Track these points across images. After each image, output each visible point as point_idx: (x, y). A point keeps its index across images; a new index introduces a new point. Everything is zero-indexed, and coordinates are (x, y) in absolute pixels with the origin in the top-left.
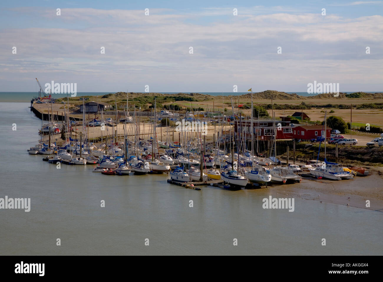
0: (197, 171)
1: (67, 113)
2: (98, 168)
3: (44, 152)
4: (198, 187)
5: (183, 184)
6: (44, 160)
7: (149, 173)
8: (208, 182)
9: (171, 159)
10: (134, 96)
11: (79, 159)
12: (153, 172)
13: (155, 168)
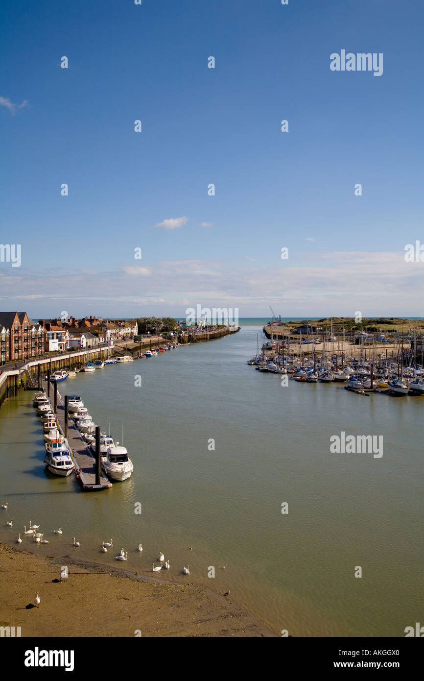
0: (369, 380)
1: (287, 334)
2: (294, 376)
3: (258, 363)
4: (367, 393)
5: (356, 390)
6: (256, 369)
7: (333, 381)
8: (377, 390)
9: (353, 371)
10: (344, 320)
11: (281, 369)
12: (336, 381)
13: (337, 377)
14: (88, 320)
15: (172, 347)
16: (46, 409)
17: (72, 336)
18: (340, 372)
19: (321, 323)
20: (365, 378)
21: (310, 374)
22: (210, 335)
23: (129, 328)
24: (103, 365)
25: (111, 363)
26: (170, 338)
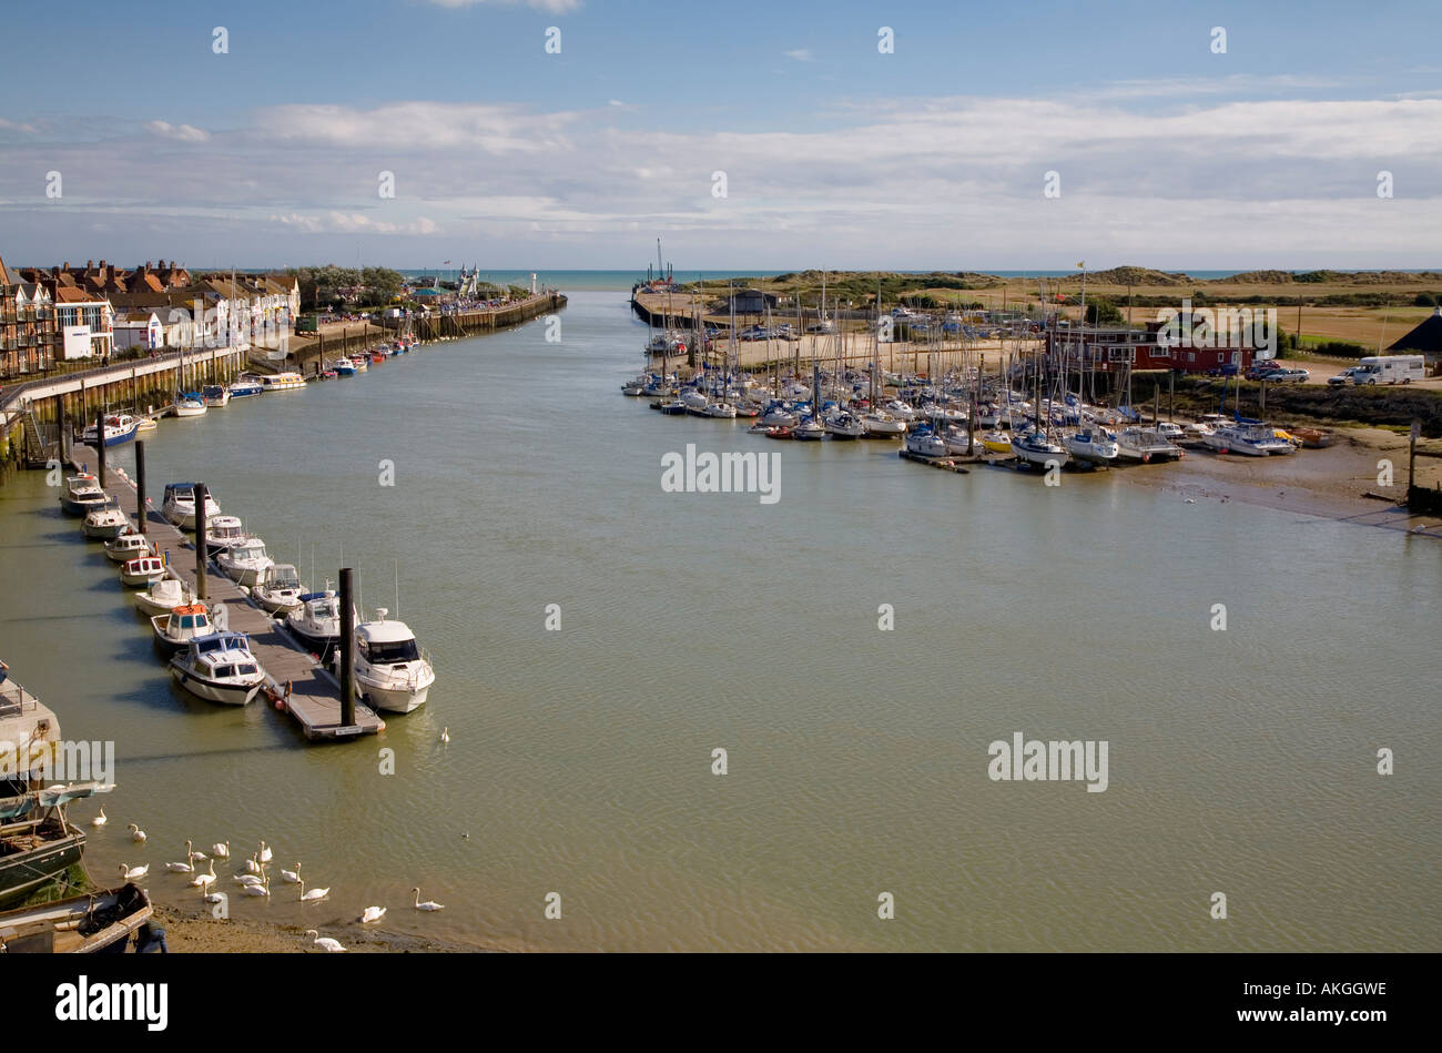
0: (963, 434)
1: (703, 314)
2: (759, 425)
3: (653, 392)
4: (961, 467)
5: (932, 460)
6: (652, 407)
7: (862, 437)
8: (984, 458)
9: (909, 410)
10: (839, 279)
11: (721, 407)
12: (871, 436)
13: (875, 426)
14: (153, 272)
15: (403, 348)
16: (112, 520)
17: (121, 316)
18: (880, 413)
19: (781, 285)
20: (952, 427)
21: (804, 419)
22: (498, 316)
23: (276, 296)
24: (226, 396)
25: (248, 392)
26: (394, 325)
